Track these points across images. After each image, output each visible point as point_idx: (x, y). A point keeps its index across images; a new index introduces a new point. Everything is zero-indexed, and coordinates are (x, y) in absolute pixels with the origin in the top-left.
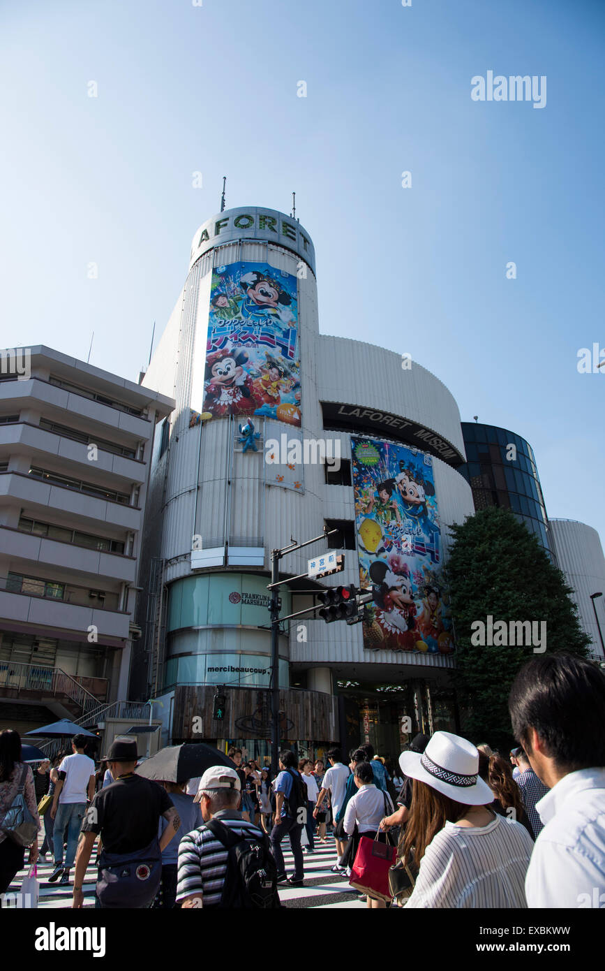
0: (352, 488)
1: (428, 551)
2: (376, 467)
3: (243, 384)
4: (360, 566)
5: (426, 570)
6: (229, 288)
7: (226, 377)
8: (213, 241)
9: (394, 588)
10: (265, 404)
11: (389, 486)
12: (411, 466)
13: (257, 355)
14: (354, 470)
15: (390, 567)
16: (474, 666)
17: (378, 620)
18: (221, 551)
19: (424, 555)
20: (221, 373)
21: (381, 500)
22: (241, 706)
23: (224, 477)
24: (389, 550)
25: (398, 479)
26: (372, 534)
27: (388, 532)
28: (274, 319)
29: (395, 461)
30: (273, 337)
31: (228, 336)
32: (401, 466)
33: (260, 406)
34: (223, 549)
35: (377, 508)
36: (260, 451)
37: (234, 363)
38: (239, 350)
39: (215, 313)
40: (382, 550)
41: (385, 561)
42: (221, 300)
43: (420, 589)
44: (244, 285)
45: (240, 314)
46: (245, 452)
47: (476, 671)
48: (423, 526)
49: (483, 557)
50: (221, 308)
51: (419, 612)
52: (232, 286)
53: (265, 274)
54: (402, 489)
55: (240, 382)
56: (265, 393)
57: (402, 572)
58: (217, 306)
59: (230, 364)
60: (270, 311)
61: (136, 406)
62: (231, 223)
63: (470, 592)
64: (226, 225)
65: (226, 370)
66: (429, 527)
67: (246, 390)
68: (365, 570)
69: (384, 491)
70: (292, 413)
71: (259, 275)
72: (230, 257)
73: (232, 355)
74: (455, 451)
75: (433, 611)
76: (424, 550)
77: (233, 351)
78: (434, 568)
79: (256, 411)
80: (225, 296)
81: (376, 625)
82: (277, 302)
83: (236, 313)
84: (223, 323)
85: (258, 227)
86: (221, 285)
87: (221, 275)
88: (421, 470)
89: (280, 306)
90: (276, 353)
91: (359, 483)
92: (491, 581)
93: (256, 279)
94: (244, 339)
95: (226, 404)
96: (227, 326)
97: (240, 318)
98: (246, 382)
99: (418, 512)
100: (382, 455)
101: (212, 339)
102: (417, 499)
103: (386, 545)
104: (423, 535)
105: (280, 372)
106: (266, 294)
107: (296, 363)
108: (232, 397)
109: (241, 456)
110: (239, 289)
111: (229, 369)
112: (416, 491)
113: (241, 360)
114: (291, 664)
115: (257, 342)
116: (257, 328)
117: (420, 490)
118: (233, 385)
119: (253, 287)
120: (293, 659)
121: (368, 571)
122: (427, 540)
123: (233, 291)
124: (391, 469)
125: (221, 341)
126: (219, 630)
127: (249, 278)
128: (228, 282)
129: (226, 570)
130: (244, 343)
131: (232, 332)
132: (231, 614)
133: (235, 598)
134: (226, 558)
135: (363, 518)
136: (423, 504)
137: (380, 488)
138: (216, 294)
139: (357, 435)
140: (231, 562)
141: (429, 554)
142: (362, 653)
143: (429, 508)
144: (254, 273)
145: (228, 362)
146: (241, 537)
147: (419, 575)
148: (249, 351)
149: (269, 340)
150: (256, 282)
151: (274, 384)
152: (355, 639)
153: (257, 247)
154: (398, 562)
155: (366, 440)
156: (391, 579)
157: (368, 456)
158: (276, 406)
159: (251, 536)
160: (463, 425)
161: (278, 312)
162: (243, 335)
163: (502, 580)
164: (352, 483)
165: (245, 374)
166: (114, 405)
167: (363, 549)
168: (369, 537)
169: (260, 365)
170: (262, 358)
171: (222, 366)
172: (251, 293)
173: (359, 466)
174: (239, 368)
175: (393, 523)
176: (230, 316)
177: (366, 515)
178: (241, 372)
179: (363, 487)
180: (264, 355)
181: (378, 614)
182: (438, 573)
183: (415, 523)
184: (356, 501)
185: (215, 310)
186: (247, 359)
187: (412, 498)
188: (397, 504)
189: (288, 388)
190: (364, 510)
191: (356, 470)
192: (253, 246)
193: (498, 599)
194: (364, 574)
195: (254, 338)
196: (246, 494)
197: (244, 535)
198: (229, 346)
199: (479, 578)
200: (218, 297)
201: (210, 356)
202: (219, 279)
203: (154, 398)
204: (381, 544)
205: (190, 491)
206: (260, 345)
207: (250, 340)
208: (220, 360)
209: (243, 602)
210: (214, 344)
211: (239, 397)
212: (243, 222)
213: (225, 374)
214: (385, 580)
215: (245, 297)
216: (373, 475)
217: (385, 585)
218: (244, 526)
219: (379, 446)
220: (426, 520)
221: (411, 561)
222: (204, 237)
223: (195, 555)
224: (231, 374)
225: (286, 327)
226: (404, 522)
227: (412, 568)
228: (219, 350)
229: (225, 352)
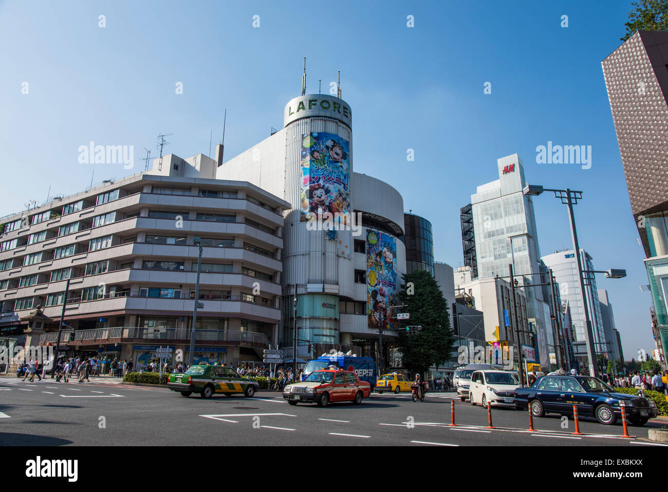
0: (366, 255)
2: (376, 245)
4: (368, 292)
5: (391, 294)
6: (320, 147)
7: (320, 200)
8: (308, 112)
9: (380, 302)
11: (380, 254)
12: (389, 244)
13: (334, 188)
14: (367, 246)
15: (379, 292)
17: (374, 316)
19: (391, 287)
20: (317, 196)
21: (377, 261)
23: (320, 250)
24: (379, 285)
25: (384, 251)
26: (373, 278)
27: (379, 276)
28: (341, 169)
29: (383, 242)
30: (340, 179)
31: (321, 177)
32: (385, 244)
34: (322, 285)
35: (375, 265)
36: (336, 240)
37: (324, 193)
38: (327, 185)
39: (313, 161)
40: (376, 285)
41: (377, 290)
42: (316, 154)
43: (389, 302)
44: (327, 147)
45: (326, 165)
46: (330, 240)
48: (392, 273)
50: (316, 159)
51: (388, 312)
52: (321, 146)
53: (337, 142)
54: (385, 255)
55: (327, 204)
56: (338, 210)
57: (383, 295)
58: (314, 157)
59: (322, 193)
60: (339, 164)
61: (274, 206)
62: (318, 103)
63: (414, 308)
64: (315, 104)
65: (320, 196)
66: (394, 274)
67: (329, 207)
69: (378, 257)
71: (334, 142)
72: (319, 127)
73: (323, 188)
74: (401, 229)
76: (391, 284)
77: (324, 186)
78: (394, 292)
80: (318, 152)
81: (373, 318)
82: (341, 158)
83: (324, 164)
84: (317, 168)
85: (333, 110)
86: (315, 144)
87: (315, 138)
88: (392, 246)
89: (343, 160)
90: (341, 187)
91: (369, 253)
92: (423, 305)
93: (333, 144)
94: (328, 179)
96: (320, 170)
97: (326, 167)
98: (330, 203)
99: (390, 266)
100: (378, 239)
101: (312, 176)
102: (390, 261)
103: (378, 282)
104: (391, 277)
105: (343, 198)
106: (337, 154)
107: (348, 192)
108: (324, 211)
109: (328, 241)
110: (325, 149)
111: (322, 195)
112: (389, 255)
113: (327, 191)
115: (334, 182)
116: (334, 174)
117: (391, 256)
118: (324, 204)
119: (332, 150)
120: (341, 331)
121: (371, 294)
122: (392, 280)
123: (322, 150)
124: (381, 246)
125: (317, 178)
127: (329, 143)
128: (319, 143)
129: (323, 294)
130: (328, 181)
131: (322, 175)
132: (320, 311)
133: (324, 305)
134: (324, 289)
135: (370, 270)
136: (392, 262)
137: (377, 255)
138: (313, 149)
139: (369, 229)
140: (326, 291)
141: (393, 286)
142: (367, 330)
143: (394, 265)
144: (332, 140)
145: (321, 191)
147: (389, 296)
148: (331, 187)
149: (339, 181)
150: (333, 146)
151: (341, 205)
152: (365, 323)
153: (333, 123)
154: (382, 291)
155: (373, 231)
156: (379, 298)
157: (373, 240)
159: (332, 279)
161: (342, 164)
162: (328, 177)
163: (428, 305)
164: (366, 252)
165: (329, 199)
167: (369, 284)
168: (372, 279)
169: (335, 195)
170: (336, 191)
171: (318, 192)
172: (331, 153)
173: (369, 244)
174: (326, 195)
175: (381, 272)
176: (321, 165)
177: (371, 268)
178: (327, 197)
179: (370, 255)
180: (337, 189)
181: (374, 313)
182: (395, 295)
183: (389, 272)
184: (368, 261)
185: (313, 159)
186: (330, 191)
187: (388, 260)
188: (383, 264)
189: (345, 206)
190: (370, 266)
191: (368, 246)
192: (331, 122)
193: (425, 312)
194: (369, 295)
195: (333, 180)
196: (330, 259)
197: (330, 279)
198: (321, 182)
200: (314, 151)
201: (311, 186)
202: (314, 141)
203: (284, 204)
204: (376, 282)
206: (336, 184)
207: (331, 180)
208: (317, 189)
209: (328, 307)
210: (313, 179)
211: (327, 211)
212: (325, 105)
214: (377, 299)
215: (328, 155)
216: (374, 249)
217: (377, 300)
218: (330, 275)
219: (377, 234)
220: (393, 270)
221: (386, 290)
222: (301, 107)
223: (309, 286)
224: (323, 198)
225: (345, 172)
226: (385, 272)
227: (386, 293)
228: (316, 183)
229: (319, 185)
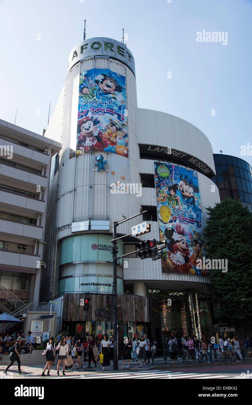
0: (155, 189)
1: (196, 222)
2: (168, 178)
3: (97, 135)
4: (160, 230)
5: (194, 232)
6: (89, 83)
7: (88, 132)
8: (80, 57)
9: (178, 241)
10: (109, 145)
11: (175, 188)
12: (186, 177)
13: (104, 119)
14: (156, 180)
15: (175, 230)
16: (220, 283)
17: (170, 258)
18: (87, 222)
19: (193, 224)
20: (85, 129)
22: (98, 303)
23: (88, 184)
24: (175, 221)
25: (179, 184)
26: (166, 213)
27: (174, 212)
28: (113, 100)
29: (178, 175)
30: (113, 109)
31: (89, 110)
32: (181, 177)
33: (106, 146)
34: (88, 221)
35: (169, 199)
36: (107, 170)
37: (92, 124)
38: (95, 117)
39: (82, 97)
40: (171, 221)
41: (173, 227)
42: (85, 90)
43: (191, 241)
44: (97, 82)
45: (95, 97)
46: (99, 171)
47: (221, 285)
48: (193, 208)
49: (225, 225)
50: (85, 94)
51: (191, 254)
52: (91, 82)
53: (108, 75)
54: (181, 189)
55: (96, 134)
56: (109, 139)
57: (182, 233)
58: (83, 93)
59: (90, 124)
60: (111, 95)
61: (41, 147)
62: (89, 46)
63: (218, 243)
64: (86, 48)
65: (88, 128)
66: (196, 210)
67: (99, 138)
68: (162, 232)
69: (172, 191)
70: (124, 150)
71: (105, 76)
72: (89, 66)
74: (210, 169)
75: (198, 253)
76: (193, 221)
77: (92, 118)
78: (199, 230)
79: (104, 149)
80: (87, 87)
81: (168, 261)
82: (114, 90)
83: (93, 97)
84: (86, 103)
85: (104, 49)
86: (85, 81)
87: (85, 76)
88: (192, 179)
89: (116, 92)
90: (115, 118)
91: (159, 186)
92: (229, 238)
93: (103, 78)
94: (98, 111)
95: (89, 145)
96: (88, 104)
98: (99, 134)
99: (190, 201)
100: (171, 172)
101: (81, 111)
102: (189, 195)
103: (173, 219)
104: (192, 213)
105: (117, 128)
106: (109, 86)
107: (125, 123)
108: (92, 142)
109: (97, 173)
110: (94, 84)
111: (90, 127)
112: (189, 191)
113: (96, 122)
114: (124, 281)
115: (105, 112)
116: (104, 105)
117: (191, 190)
118: (92, 135)
119: (102, 83)
120: (125, 278)
121: (164, 232)
122: (195, 216)
123: (91, 85)
124: (176, 179)
125: (85, 112)
126: (86, 263)
127: (100, 77)
128: (88, 80)
129: (90, 233)
130: (97, 113)
131: (91, 107)
132: (93, 255)
133: (94, 247)
134: (90, 226)
135: (161, 205)
136: (193, 197)
137: (170, 189)
138: (82, 86)
139: (158, 161)
140: (93, 228)
141: (196, 223)
142: (161, 275)
143: (196, 199)
144: (102, 75)
145: (89, 123)
146: (98, 215)
147: (191, 235)
148: (100, 117)
149: (111, 111)
150: (103, 80)
151: (114, 135)
152: (157, 268)
153: (104, 60)
154: (179, 228)
155: (162, 164)
156: (176, 236)
157: (164, 172)
158: (115, 146)
159: (102, 214)
160: (214, 155)
161: (115, 96)
162: (97, 109)
163: (235, 237)
164: (155, 186)
165: (98, 129)
166: (30, 147)
167: (161, 221)
168: (165, 215)
169: (106, 125)
170: (107, 121)
171: (86, 125)
172: (101, 86)
173: (159, 178)
174: (95, 126)
175: (177, 207)
176: (90, 98)
177: (162, 203)
178: (96, 128)
179: (161, 189)
180: (108, 119)
181: (169, 255)
182: (200, 233)
183: (188, 207)
184: (157, 196)
185: (82, 95)
186: (99, 122)
187: (187, 194)
188: (179, 197)
189: (121, 137)
191: (157, 179)
192: (101, 60)
194: (162, 234)
195: (103, 110)
196: (100, 192)
197: (99, 214)
198: (90, 115)
199: (222, 236)
200: (83, 88)
201: (80, 120)
202: (84, 79)
203: (50, 143)
204: (171, 218)
205: (70, 192)
206: (106, 114)
207: (100, 111)
208: (85, 122)
209: (99, 249)
210: (81, 114)
211: (96, 142)
212: (96, 46)
213: (88, 129)
214: (173, 237)
215: (98, 88)
216: (166, 182)
217: (173, 239)
218: (99, 209)
219: (169, 167)
220: (194, 206)
221: (186, 227)
222: (75, 55)
223: (74, 225)
224: (91, 130)
225: (119, 104)
226: (183, 207)
227: (187, 231)
228: (84, 117)
229: (87, 118)
